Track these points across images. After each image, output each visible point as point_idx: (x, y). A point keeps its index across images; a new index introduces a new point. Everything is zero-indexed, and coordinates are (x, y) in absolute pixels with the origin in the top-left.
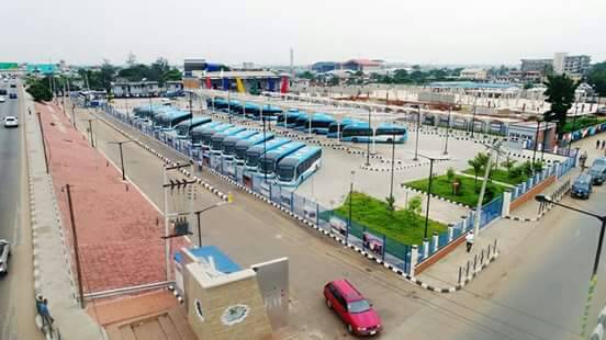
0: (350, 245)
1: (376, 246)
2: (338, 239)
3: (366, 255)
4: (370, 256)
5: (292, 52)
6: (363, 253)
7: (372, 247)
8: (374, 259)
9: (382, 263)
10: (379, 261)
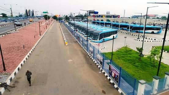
0: (103, 71)
1: (115, 75)
2: (99, 67)
3: (110, 80)
4: (112, 81)
5: (125, 10)
6: (108, 78)
7: (113, 75)
8: (113, 84)
9: (117, 89)
10: (116, 86)
